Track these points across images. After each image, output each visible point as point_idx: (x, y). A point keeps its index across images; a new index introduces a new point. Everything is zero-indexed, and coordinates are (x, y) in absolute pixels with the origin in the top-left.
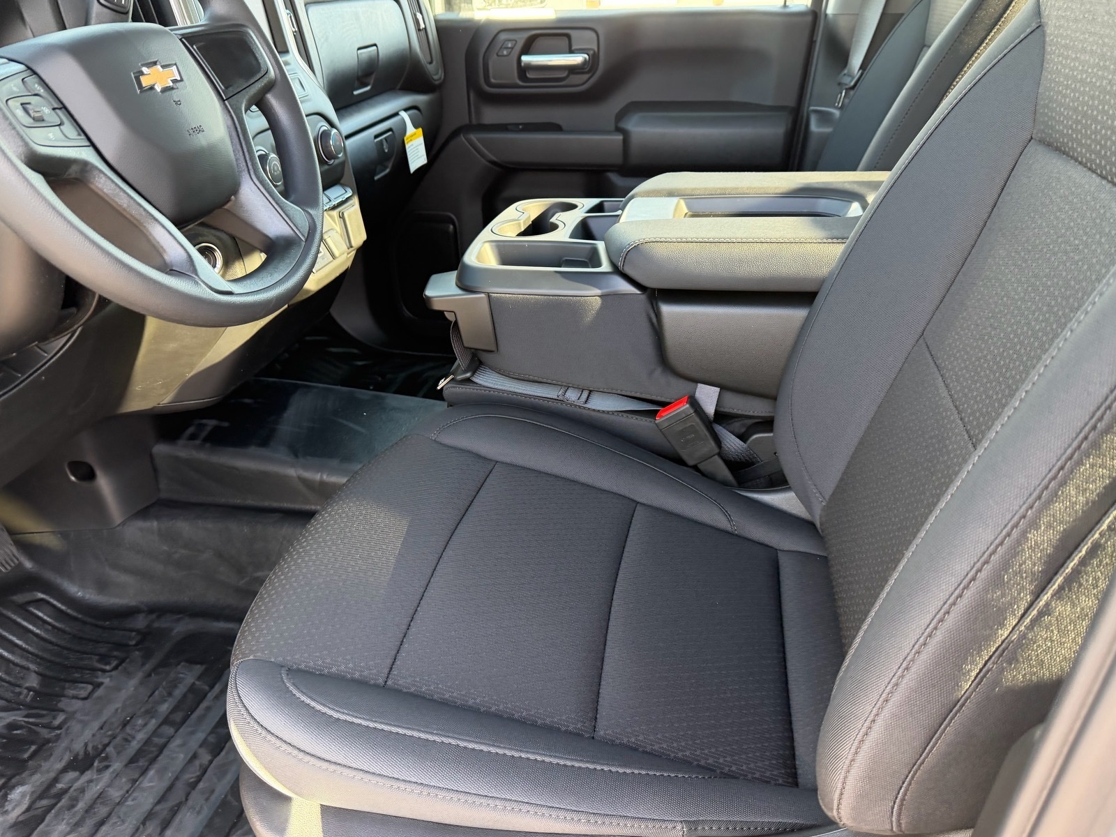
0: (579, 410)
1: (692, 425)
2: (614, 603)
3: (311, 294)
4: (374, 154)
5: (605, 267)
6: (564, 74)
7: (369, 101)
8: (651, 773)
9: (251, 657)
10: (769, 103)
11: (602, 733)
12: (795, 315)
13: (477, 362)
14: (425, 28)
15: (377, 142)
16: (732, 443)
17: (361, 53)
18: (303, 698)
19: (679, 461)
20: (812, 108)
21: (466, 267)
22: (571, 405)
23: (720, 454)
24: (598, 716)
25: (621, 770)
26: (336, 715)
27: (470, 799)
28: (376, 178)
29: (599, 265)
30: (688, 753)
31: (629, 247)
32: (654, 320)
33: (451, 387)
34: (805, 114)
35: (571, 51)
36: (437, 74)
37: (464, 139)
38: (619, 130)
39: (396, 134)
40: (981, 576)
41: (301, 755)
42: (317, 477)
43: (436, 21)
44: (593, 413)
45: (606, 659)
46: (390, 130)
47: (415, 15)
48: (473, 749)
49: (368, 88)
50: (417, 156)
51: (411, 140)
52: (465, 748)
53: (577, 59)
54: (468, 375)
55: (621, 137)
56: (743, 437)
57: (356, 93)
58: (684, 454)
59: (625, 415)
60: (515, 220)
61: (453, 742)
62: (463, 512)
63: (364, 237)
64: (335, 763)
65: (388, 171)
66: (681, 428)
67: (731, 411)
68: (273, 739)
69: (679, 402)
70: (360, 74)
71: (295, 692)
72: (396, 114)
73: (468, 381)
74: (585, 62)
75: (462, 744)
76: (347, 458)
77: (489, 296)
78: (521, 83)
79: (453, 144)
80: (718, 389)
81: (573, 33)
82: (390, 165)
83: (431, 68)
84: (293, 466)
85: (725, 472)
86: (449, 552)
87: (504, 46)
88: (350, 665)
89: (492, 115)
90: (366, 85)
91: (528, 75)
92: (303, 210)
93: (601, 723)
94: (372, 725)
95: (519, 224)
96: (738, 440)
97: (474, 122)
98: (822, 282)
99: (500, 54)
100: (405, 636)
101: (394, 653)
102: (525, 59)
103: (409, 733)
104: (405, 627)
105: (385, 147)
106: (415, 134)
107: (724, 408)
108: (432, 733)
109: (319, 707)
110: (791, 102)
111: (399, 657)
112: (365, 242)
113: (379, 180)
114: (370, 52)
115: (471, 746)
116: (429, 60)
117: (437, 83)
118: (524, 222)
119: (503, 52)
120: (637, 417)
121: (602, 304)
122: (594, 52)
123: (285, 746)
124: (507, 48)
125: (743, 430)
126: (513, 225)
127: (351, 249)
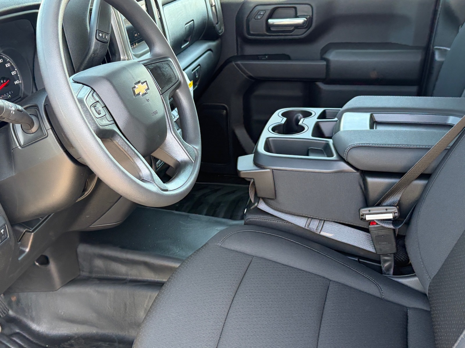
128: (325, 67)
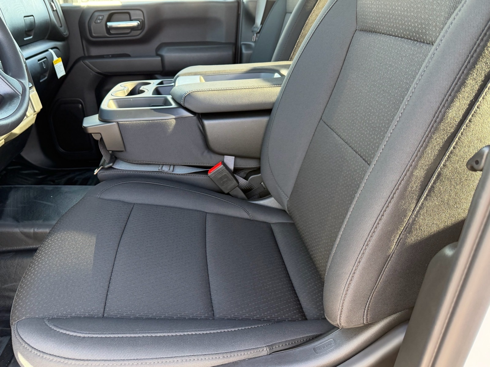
0: (170, 175)
1: (225, 174)
2: (208, 257)
3: (17, 136)
4: (39, 69)
5: (174, 105)
6: (128, 31)
7: (32, 44)
8: (247, 328)
9: (24, 318)
10: (223, 41)
11: (218, 316)
12: (263, 120)
13: (114, 157)
14: (56, 10)
15: (40, 63)
16: (242, 181)
17: (26, 19)
18: (61, 331)
19: (221, 192)
20: (242, 43)
21: (103, 111)
22: (166, 173)
23: (238, 186)
24: (214, 309)
25: (233, 330)
26: (82, 335)
27: (164, 360)
28: (41, 81)
29: (171, 105)
30: (258, 316)
31: (185, 95)
32: (201, 128)
33: (102, 172)
34: (239, 45)
35: (131, 20)
36: (65, 32)
37: (82, 63)
38: (158, 55)
39: (49, 60)
40: (396, 196)
41: (66, 361)
42: (32, 230)
43: (61, 7)
44: (177, 176)
45: (210, 283)
46: (45, 58)
47: (50, 3)
48: (160, 336)
49: (31, 37)
50: (60, 71)
51: (56, 63)
52: (156, 336)
53: (135, 24)
54: (111, 164)
55: (159, 58)
56: (246, 178)
57: (25, 39)
58: (223, 188)
59: (192, 175)
60: (122, 90)
61: (149, 335)
62: (123, 228)
63: (40, 107)
64: (87, 360)
65: (46, 78)
66: (220, 177)
67: (240, 167)
68: (48, 357)
69: (217, 165)
70: (26, 30)
71: (55, 329)
72: (47, 50)
73: (111, 168)
74: (138, 25)
75: (154, 335)
76: (46, 219)
77: (118, 124)
78: (108, 36)
79: (78, 65)
80: (234, 157)
81: (131, 12)
82: (47, 75)
83: (62, 29)
84: (17, 227)
85: (242, 194)
86: (121, 248)
87: (98, 18)
88: (82, 311)
89: (95, 51)
90: (30, 36)
91: (112, 32)
92: (18, 80)
93: (216, 311)
94: (103, 336)
95: (124, 92)
96: (244, 180)
97: (87, 55)
98: (273, 104)
99: (96, 22)
100: (108, 292)
101: (104, 300)
102: (109, 24)
103: (124, 335)
104: (107, 287)
105: (44, 66)
106: (58, 60)
107: (237, 166)
108: (137, 333)
109: (71, 333)
110: (233, 40)
111: (107, 302)
112: (41, 110)
113: (42, 82)
114: (30, 19)
115: (158, 335)
116: (60, 26)
117: (66, 36)
118: (127, 91)
119: (97, 21)
120: (198, 175)
121: (176, 123)
122: (142, 20)
123: (55, 359)
124: (99, 19)
125: (245, 175)
126: (121, 92)
127: (35, 113)
128: (160, 61)
